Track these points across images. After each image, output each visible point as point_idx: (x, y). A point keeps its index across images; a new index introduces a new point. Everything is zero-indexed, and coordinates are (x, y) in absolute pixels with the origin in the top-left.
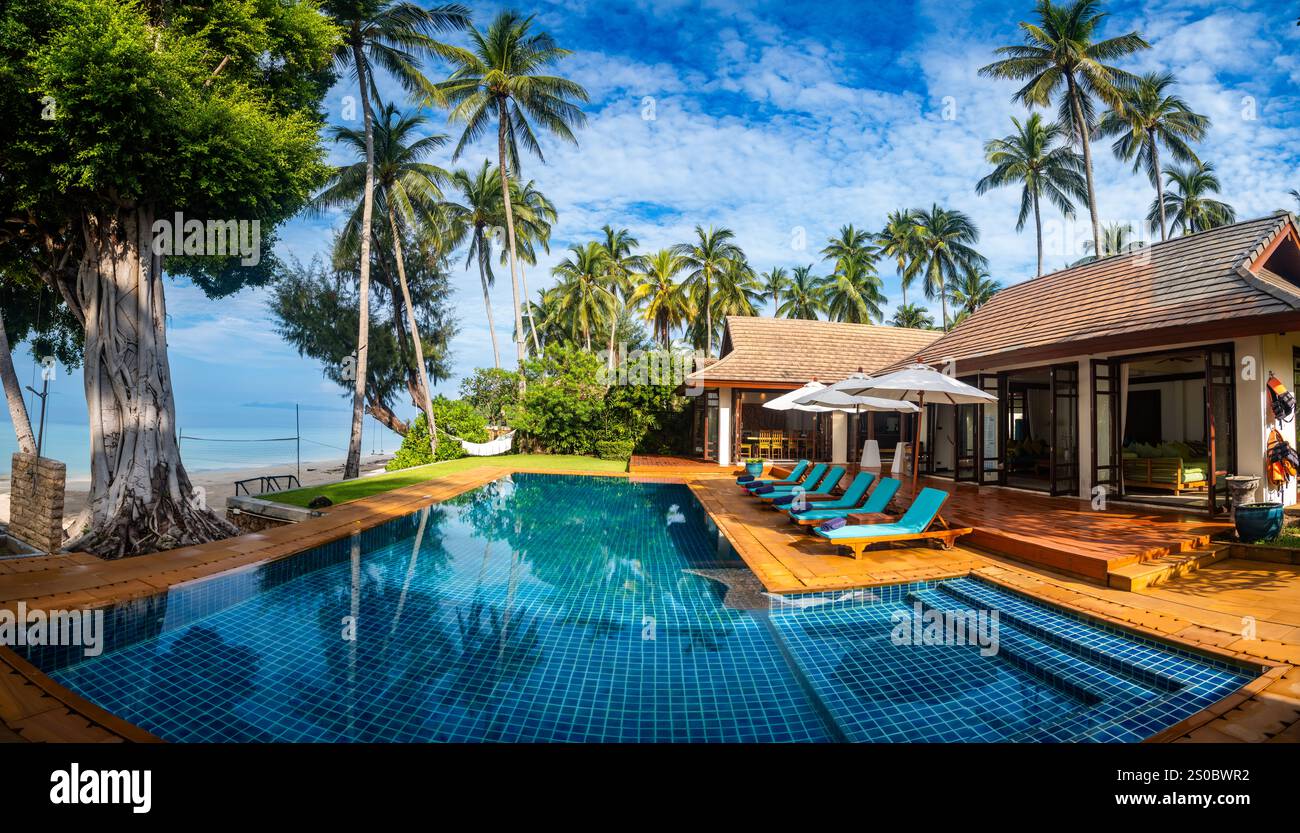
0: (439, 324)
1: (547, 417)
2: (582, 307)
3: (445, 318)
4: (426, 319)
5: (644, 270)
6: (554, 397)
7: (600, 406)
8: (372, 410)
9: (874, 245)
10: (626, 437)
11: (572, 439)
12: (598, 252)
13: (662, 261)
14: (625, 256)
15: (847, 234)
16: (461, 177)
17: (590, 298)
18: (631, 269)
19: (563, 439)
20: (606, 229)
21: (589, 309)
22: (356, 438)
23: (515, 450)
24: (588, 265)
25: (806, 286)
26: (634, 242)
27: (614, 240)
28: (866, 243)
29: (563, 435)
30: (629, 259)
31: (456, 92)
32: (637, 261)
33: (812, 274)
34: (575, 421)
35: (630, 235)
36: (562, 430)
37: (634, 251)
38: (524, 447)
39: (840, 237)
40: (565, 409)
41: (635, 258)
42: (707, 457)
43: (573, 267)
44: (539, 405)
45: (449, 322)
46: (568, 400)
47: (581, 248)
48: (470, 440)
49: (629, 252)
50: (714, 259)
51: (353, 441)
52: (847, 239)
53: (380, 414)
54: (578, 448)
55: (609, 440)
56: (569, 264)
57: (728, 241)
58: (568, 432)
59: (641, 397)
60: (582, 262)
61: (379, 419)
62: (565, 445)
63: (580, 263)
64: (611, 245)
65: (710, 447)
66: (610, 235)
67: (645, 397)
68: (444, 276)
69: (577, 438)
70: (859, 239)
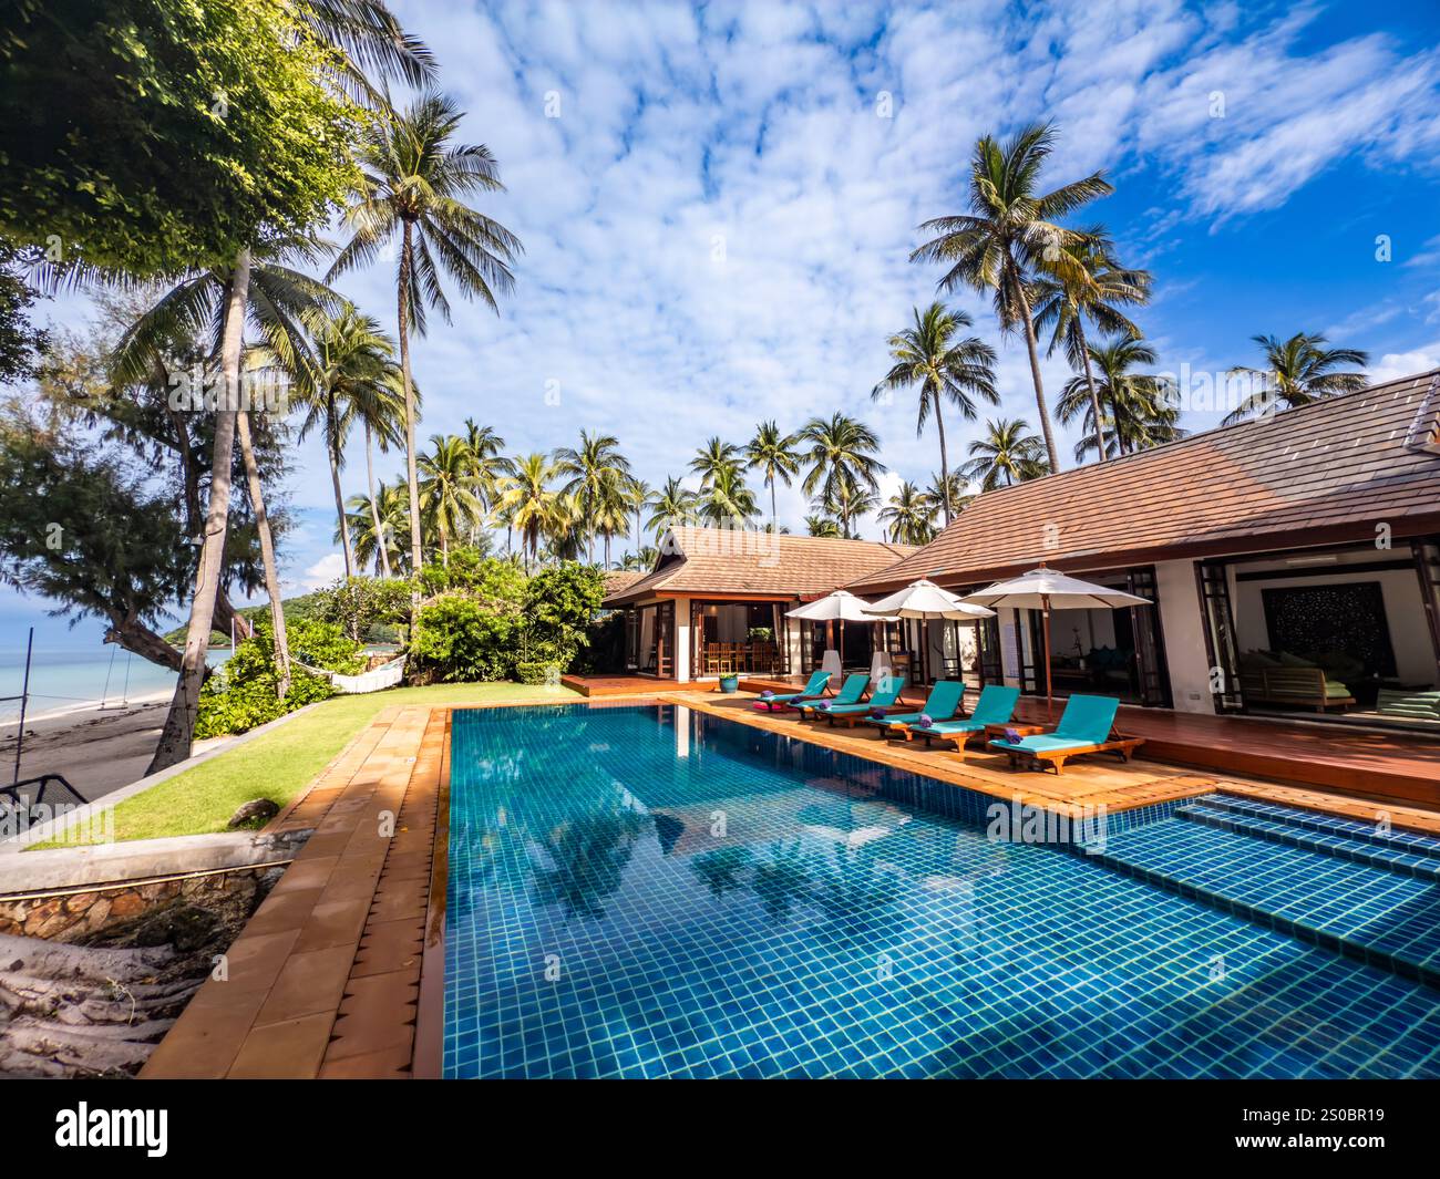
1: (456, 636)
2: (441, 510)
5: (512, 474)
7: (520, 622)
9: (742, 458)
11: (481, 663)
12: (460, 449)
13: (535, 466)
14: (489, 455)
15: (714, 445)
17: (451, 500)
18: (496, 472)
19: (470, 664)
20: (469, 423)
21: (449, 512)
23: (404, 683)
24: (449, 462)
25: (676, 501)
26: (500, 442)
27: (477, 436)
28: (733, 456)
29: (471, 658)
30: (494, 461)
32: (507, 465)
33: (681, 487)
34: (491, 641)
35: (495, 434)
36: (471, 652)
37: (501, 453)
39: (707, 450)
40: (480, 626)
42: (661, 675)
43: (430, 463)
44: (445, 622)
47: (442, 441)
48: (343, 672)
49: (495, 452)
50: (598, 467)
52: (714, 453)
54: (487, 673)
55: (532, 661)
56: (425, 458)
57: (612, 449)
58: (478, 654)
59: (572, 610)
60: (442, 456)
62: (472, 670)
63: (439, 457)
64: (473, 441)
65: (665, 663)
66: (474, 431)
67: (576, 610)
69: (489, 661)
70: (726, 452)
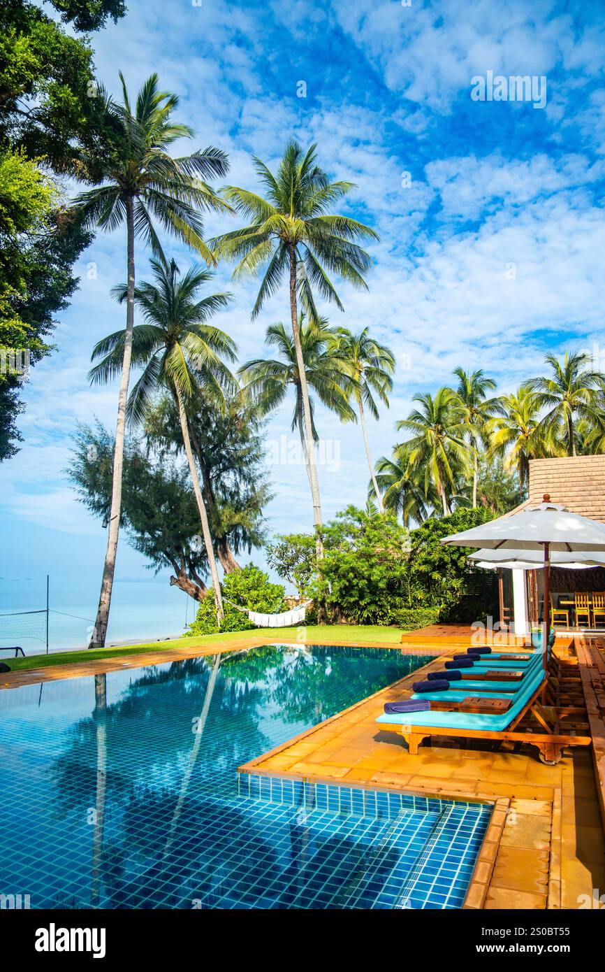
0: (253, 489)
2: (433, 461)
3: (259, 484)
4: (237, 485)
5: (503, 413)
6: (346, 563)
7: (401, 570)
8: (178, 581)
10: (430, 603)
11: (373, 608)
12: (447, 399)
14: (481, 400)
16: (277, 332)
17: (440, 451)
18: (489, 414)
19: (363, 609)
21: (440, 463)
22: (104, 607)
23: (311, 620)
24: (436, 416)
26: (491, 383)
27: (468, 383)
29: (362, 603)
30: (486, 404)
31: (245, 241)
32: (494, 405)
34: (373, 587)
36: (362, 597)
38: (323, 617)
40: (359, 575)
41: (493, 401)
43: (421, 418)
44: (332, 571)
45: (264, 487)
46: (362, 566)
47: (428, 396)
48: (260, 611)
49: (485, 395)
51: (99, 612)
53: (186, 585)
54: (381, 618)
55: (409, 608)
56: (417, 416)
58: (367, 600)
59: (441, 559)
60: (430, 412)
61: (185, 590)
62: (367, 614)
63: (428, 413)
64: (465, 388)
67: (447, 559)
68: (257, 441)
69: (381, 606)
